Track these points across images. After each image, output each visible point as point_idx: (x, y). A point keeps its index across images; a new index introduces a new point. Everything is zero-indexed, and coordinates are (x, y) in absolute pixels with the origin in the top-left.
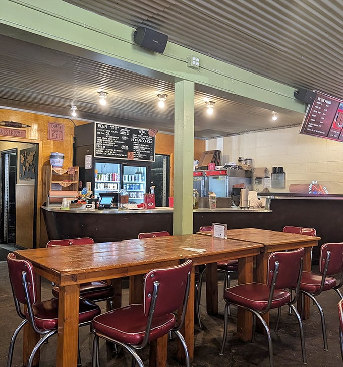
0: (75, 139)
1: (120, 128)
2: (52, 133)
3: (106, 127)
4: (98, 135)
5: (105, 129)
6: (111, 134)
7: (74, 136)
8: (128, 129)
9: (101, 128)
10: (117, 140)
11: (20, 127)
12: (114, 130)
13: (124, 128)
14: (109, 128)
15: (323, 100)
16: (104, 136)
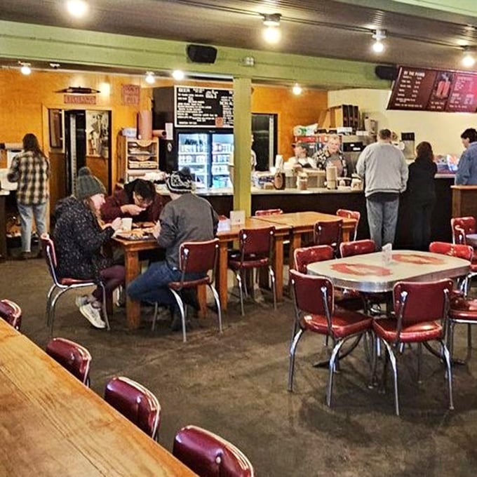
0: (153, 102)
1: (206, 91)
2: (126, 97)
3: (189, 91)
4: (178, 101)
5: (188, 93)
6: (195, 99)
7: (152, 99)
8: (215, 91)
9: (181, 93)
10: (203, 105)
11: (90, 92)
12: (199, 94)
13: (211, 90)
14: (192, 91)
15: (412, 73)
16: (187, 101)
